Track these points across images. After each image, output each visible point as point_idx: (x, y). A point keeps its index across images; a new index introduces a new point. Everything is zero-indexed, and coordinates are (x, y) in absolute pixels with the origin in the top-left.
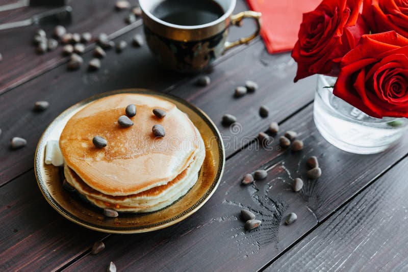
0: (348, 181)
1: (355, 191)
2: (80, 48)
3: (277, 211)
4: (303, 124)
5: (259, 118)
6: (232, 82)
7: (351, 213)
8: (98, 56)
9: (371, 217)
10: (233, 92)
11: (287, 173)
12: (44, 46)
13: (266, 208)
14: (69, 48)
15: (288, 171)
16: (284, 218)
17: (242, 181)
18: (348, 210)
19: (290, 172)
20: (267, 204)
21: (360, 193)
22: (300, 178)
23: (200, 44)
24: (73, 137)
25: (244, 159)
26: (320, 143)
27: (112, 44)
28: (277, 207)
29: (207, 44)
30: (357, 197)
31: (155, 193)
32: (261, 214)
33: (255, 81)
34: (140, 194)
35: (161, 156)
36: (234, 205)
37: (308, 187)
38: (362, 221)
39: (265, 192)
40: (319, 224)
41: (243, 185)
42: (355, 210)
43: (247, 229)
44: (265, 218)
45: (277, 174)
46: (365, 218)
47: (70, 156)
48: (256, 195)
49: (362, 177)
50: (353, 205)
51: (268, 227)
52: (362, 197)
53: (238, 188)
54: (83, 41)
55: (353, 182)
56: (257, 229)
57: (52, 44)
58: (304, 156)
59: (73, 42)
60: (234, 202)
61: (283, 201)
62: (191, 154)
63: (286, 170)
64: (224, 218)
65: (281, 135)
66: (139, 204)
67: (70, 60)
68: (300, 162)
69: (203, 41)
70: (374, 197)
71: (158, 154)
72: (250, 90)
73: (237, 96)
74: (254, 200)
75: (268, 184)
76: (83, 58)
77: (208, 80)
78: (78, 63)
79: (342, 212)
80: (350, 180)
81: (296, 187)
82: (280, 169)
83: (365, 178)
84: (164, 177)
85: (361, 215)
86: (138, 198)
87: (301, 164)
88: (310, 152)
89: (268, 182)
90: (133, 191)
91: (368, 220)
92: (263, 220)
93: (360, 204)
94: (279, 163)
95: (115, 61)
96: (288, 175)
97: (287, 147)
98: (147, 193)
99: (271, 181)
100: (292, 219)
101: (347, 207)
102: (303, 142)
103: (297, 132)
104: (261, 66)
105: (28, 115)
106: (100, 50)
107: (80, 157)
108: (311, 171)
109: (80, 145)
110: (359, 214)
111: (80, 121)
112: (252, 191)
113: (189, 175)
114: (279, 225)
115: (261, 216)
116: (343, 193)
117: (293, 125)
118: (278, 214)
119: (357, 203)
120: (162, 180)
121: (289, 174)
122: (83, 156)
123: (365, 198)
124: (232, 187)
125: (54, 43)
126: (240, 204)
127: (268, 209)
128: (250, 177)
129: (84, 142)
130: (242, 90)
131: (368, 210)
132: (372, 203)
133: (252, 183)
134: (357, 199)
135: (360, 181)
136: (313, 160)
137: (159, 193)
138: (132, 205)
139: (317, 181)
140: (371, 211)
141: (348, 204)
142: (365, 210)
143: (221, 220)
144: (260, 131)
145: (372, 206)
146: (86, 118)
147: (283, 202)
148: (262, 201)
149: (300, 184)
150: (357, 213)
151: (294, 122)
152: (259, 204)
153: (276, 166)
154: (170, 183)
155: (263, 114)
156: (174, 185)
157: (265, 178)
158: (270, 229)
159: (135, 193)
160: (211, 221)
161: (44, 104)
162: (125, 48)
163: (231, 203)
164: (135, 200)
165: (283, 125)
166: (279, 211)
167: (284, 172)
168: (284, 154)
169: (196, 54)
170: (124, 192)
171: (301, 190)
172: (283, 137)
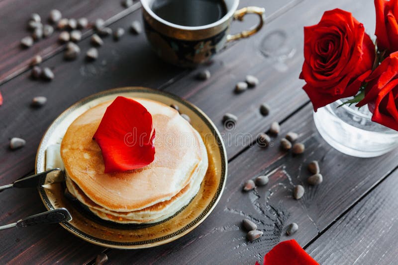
0: (348, 188)
1: (355, 199)
2: (77, 35)
3: (278, 221)
4: (304, 124)
5: (260, 116)
6: (232, 76)
7: (351, 222)
8: (95, 45)
9: (370, 227)
10: (233, 87)
11: (288, 178)
12: (39, 33)
13: (267, 216)
14: (65, 36)
15: (289, 176)
16: (285, 228)
17: (244, 187)
18: (348, 219)
19: (291, 177)
20: (269, 213)
21: (359, 201)
22: (301, 185)
23: (202, 44)
24: (75, 146)
25: (244, 163)
26: (320, 146)
27: (109, 31)
28: (278, 215)
29: (210, 42)
30: (357, 205)
31: (159, 208)
32: (263, 223)
33: (255, 75)
34: (144, 210)
35: (165, 169)
36: (236, 213)
37: (309, 194)
38: (362, 231)
39: (266, 199)
40: (320, 235)
41: (244, 191)
42: (355, 219)
43: (249, 239)
44: (266, 228)
45: (277, 179)
46: (364, 228)
47: (72, 168)
48: (258, 202)
49: (362, 183)
50: (353, 214)
51: (269, 237)
52: (362, 205)
53: (240, 194)
54: (79, 28)
55: (353, 189)
56: (258, 239)
57: (47, 30)
58: (305, 160)
59: (69, 29)
60: (236, 210)
61: (284, 209)
62: (194, 166)
63: (287, 175)
64: (226, 228)
65: (282, 137)
66: (142, 217)
67: (66, 49)
68: (300, 167)
69: (206, 41)
70: (373, 206)
71: (161, 168)
72: (251, 86)
73: (237, 91)
74: (256, 207)
75: (270, 190)
76: (80, 47)
77: (208, 74)
78: (75, 53)
79: (342, 222)
80: (350, 186)
81: (298, 194)
82: (281, 174)
83: (365, 184)
84: (168, 193)
85: (360, 225)
86: (142, 213)
87: (302, 169)
88: (310, 155)
89: (269, 189)
90: (137, 207)
91: (368, 230)
92: (265, 230)
93: (360, 212)
94: (280, 167)
95: (113, 50)
96: (289, 181)
97: (288, 150)
98: (151, 208)
99: (273, 187)
100: (293, 230)
101: (347, 217)
102: (304, 144)
103: (297, 132)
104: (262, 57)
105: (26, 111)
106: (97, 39)
107: (83, 169)
108: (312, 177)
109: (82, 155)
110: (359, 224)
111: (81, 128)
112: (253, 198)
113: (192, 187)
114: (280, 235)
115: (262, 225)
116: (344, 200)
117: (294, 124)
118: (280, 223)
119: (358, 212)
120: (166, 196)
121: (290, 179)
122: (86, 169)
123: (365, 206)
124: (233, 193)
125: (50, 29)
126: (241, 212)
127: (269, 218)
128: (251, 183)
129: (86, 152)
130: (243, 85)
131: (368, 220)
132: (371, 211)
133: (254, 189)
134: (356, 208)
135: (360, 188)
136: (314, 165)
137: (162, 208)
138: (135, 218)
139: (317, 187)
140: (370, 220)
141: (348, 213)
142: (365, 220)
143: (222, 229)
144: (261, 132)
145: (372, 214)
146: (88, 125)
147: (284, 211)
148: (263, 209)
149: (301, 191)
150: (357, 222)
151: (295, 121)
152: (261, 212)
153: (277, 171)
154: (173, 198)
155: (264, 112)
156: (178, 199)
157: (266, 184)
158: (272, 240)
159: (139, 209)
160: (213, 231)
161: (41, 100)
162: (123, 36)
163: (232, 211)
164: (138, 215)
165: (284, 125)
166: (280, 220)
167: (285, 177)
168: (285, 157)
169: (197, 52)
170: (128, 208)
171: (302, 197)
172: (284, 140)
